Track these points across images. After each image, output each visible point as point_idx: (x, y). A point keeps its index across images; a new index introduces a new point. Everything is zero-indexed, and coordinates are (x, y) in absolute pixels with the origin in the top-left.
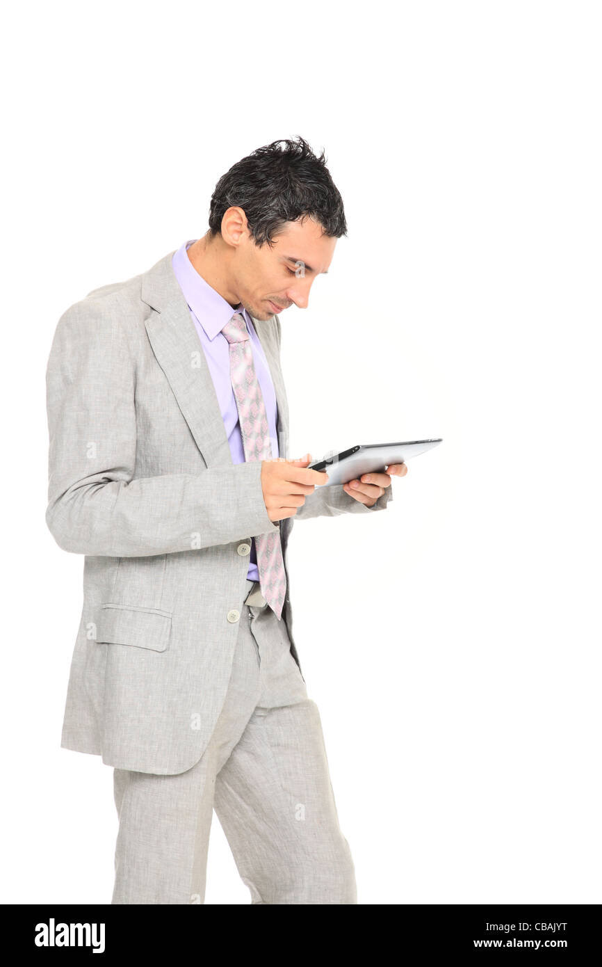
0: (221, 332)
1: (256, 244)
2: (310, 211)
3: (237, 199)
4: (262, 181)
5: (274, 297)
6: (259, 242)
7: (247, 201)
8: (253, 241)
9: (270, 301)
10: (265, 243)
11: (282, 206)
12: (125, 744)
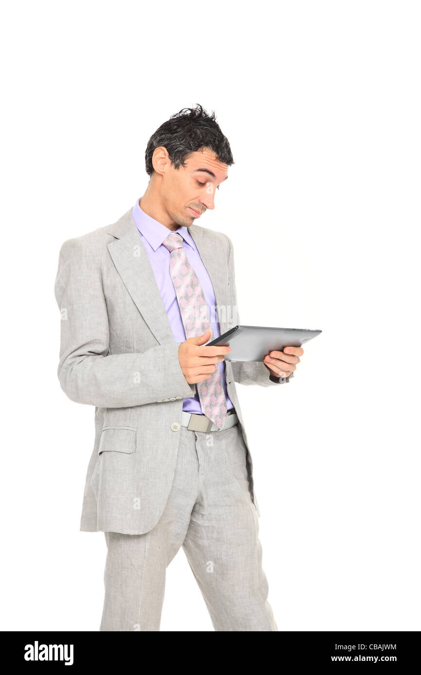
0: (162, 244)
1: (176, 168)
2: (207, 145)
3: (160, 142)
4: (175, 130)
5: (192, 204)
6: (177, 167)
7: (166, 142)
8: (173, 166)
9: (190, 208)
10: (181, 166)
11: (189, 142)
12: (109, 515)
